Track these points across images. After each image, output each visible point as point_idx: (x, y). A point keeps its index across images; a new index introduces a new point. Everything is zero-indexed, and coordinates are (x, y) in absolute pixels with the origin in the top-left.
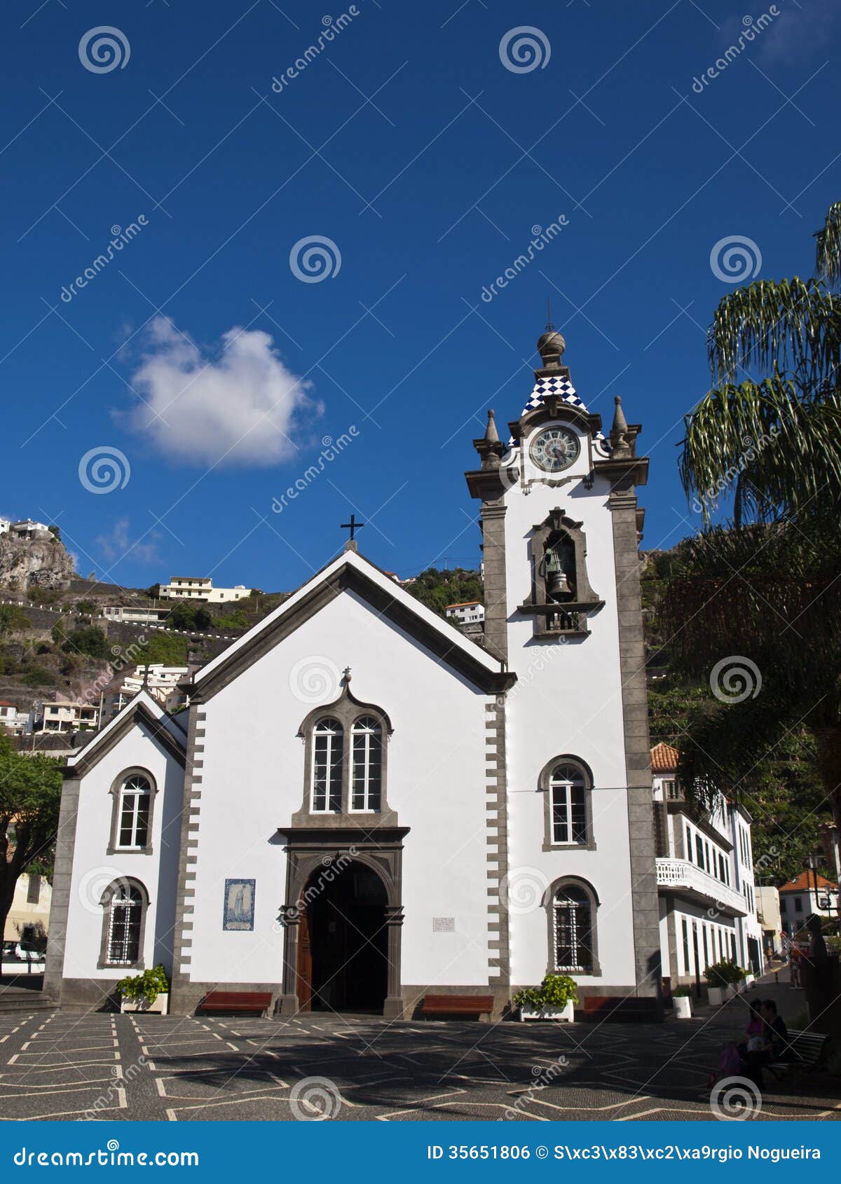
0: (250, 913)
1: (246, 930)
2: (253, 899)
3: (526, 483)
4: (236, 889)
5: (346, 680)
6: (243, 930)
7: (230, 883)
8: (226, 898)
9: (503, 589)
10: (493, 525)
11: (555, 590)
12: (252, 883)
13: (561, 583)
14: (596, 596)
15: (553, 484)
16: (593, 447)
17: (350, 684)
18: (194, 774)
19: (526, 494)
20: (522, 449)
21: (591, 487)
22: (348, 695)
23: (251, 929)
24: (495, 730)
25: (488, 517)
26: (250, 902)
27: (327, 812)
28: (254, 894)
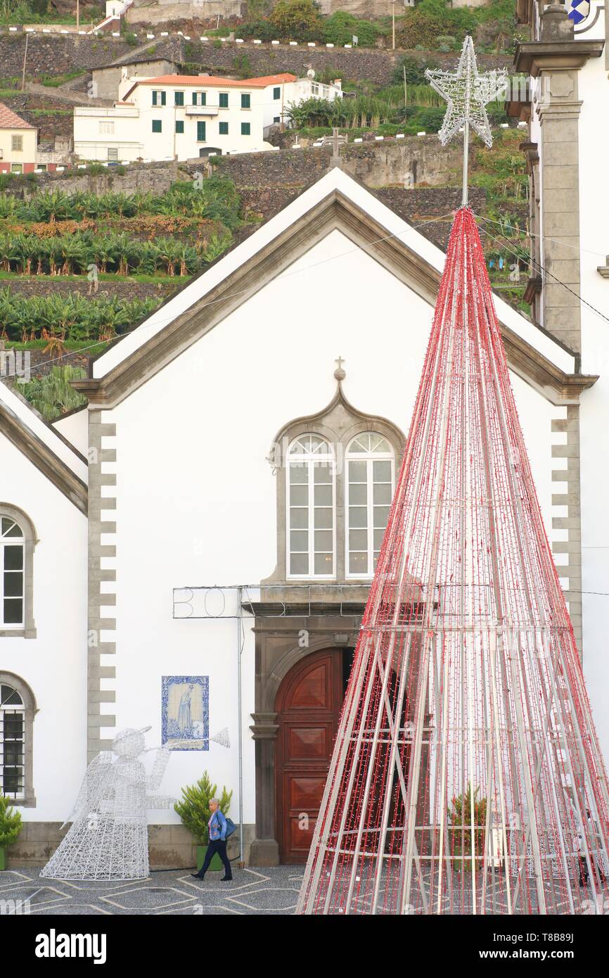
0: (203, 726)
1: (198, 750)
2: (206, 705)
4: (178, 691)
5: (339, 377)
6: (193, 749)
7: (169, 682)
8: (165, 704)
9: (575, 236)
12: (203, 682)
17: (345, 385)
18: (103, 520)
22: (340, 399)
23: (206, 748)
24: (566, 458)
25: (551, 116)
26: (201, 709)
27: (311, 576)
28: (208, 698)
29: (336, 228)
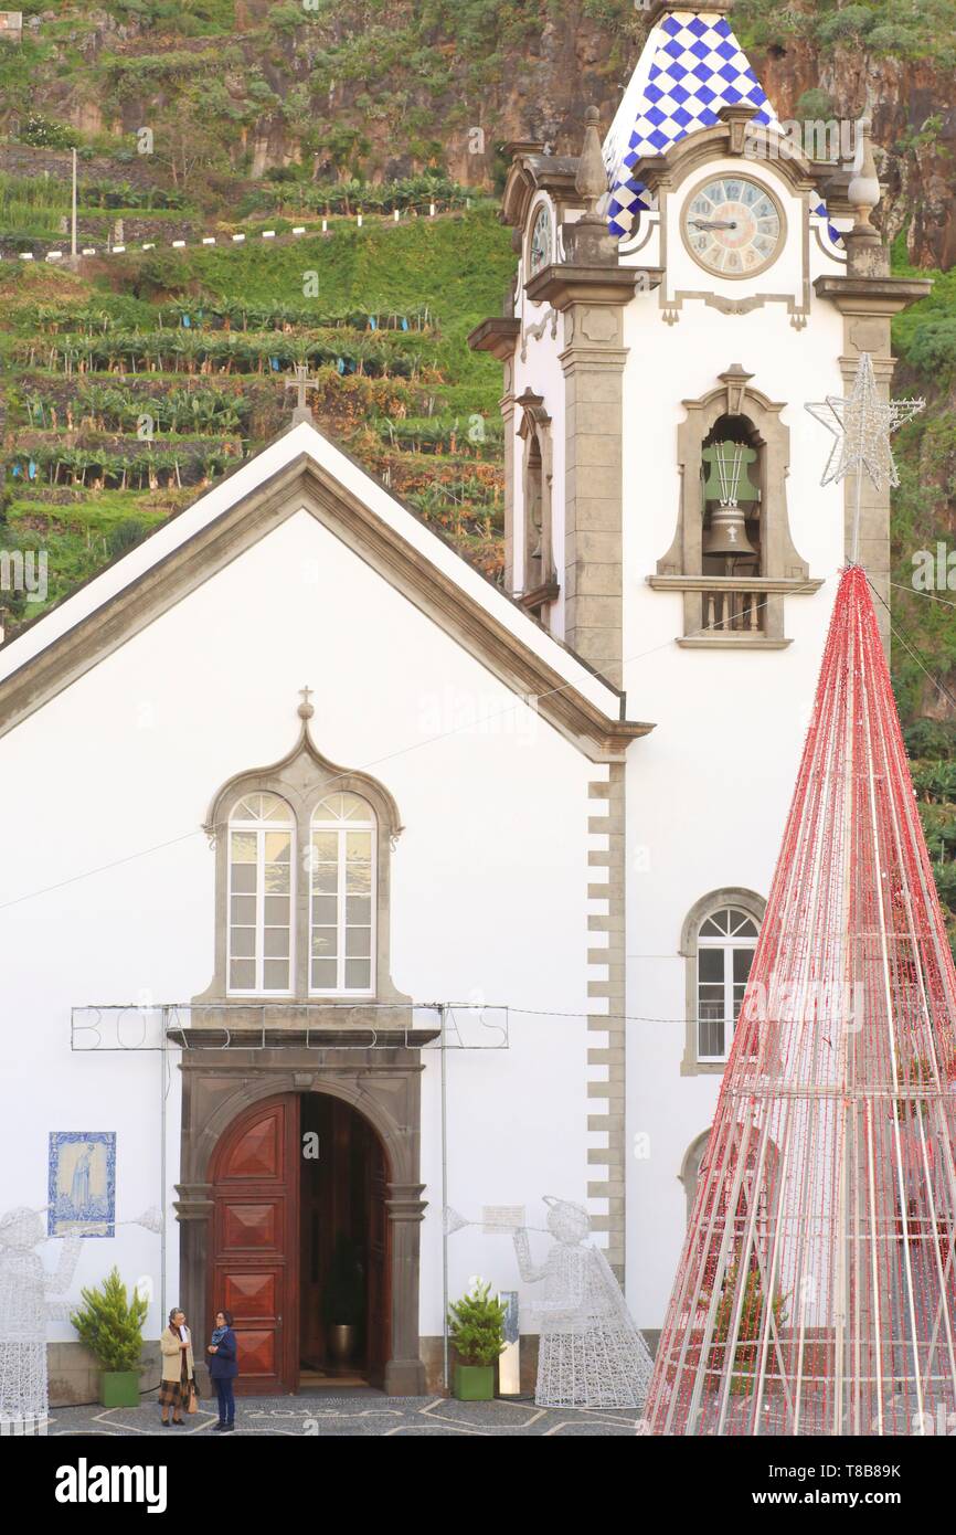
0: (106, 1202)
1: (98, 1236)
2: (112, 1173)
3: (671, 297)
5: (305, 715)
6: (92, 1236)
7: (60, 1139)
8: (53, 1172)
9: (616, 531)
10: (596, 387)
11: (719, 546)
12: (108, 1140)
13: (732, 531)
14: (802, 567)
15: (727, 307)
16: (812, 233)
17: (312, 725)
19: (671, 324)
20: (664, 216)
21: (804, 324)
22: (306, 746)
23: (110, 1233)
24: (607, 837)
25: (587, 367)
26: (103, 1178)
27: (260, 992)
28: (114, 1163)
29: (303, 507)
